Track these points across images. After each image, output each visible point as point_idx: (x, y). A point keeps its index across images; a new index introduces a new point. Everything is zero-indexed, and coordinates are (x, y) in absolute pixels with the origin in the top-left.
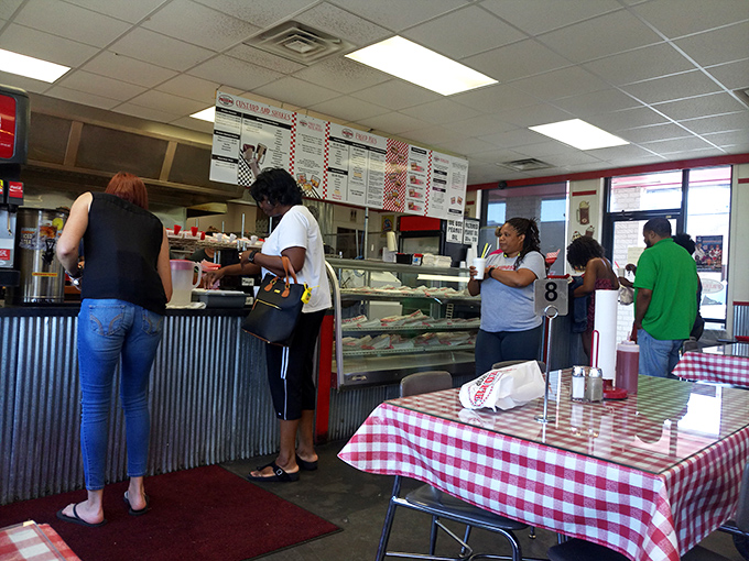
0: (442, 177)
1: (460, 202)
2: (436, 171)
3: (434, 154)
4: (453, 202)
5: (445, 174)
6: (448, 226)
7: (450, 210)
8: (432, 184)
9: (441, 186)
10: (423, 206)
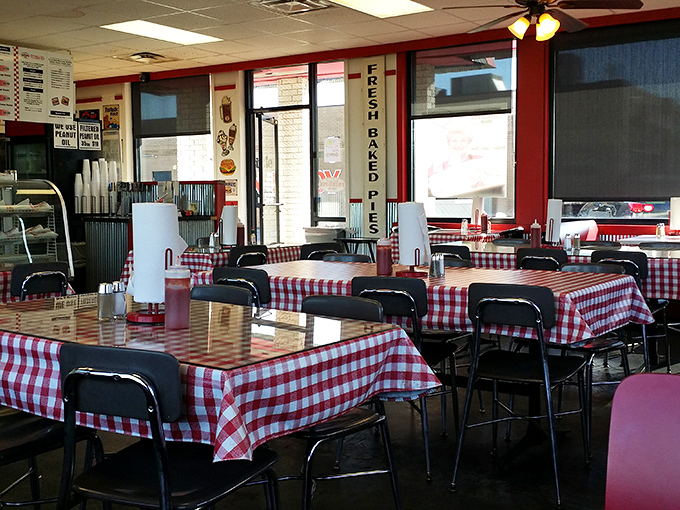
0: (37, 76)
1: (65, 102)
2: (25, 69)
3: (21, 50)
4: (55, 102)
5: (41, 72)
6: (55, 130)
7: (53, 113)
8: (22, 84)
9: (36, 86)
10: (12, 110)
